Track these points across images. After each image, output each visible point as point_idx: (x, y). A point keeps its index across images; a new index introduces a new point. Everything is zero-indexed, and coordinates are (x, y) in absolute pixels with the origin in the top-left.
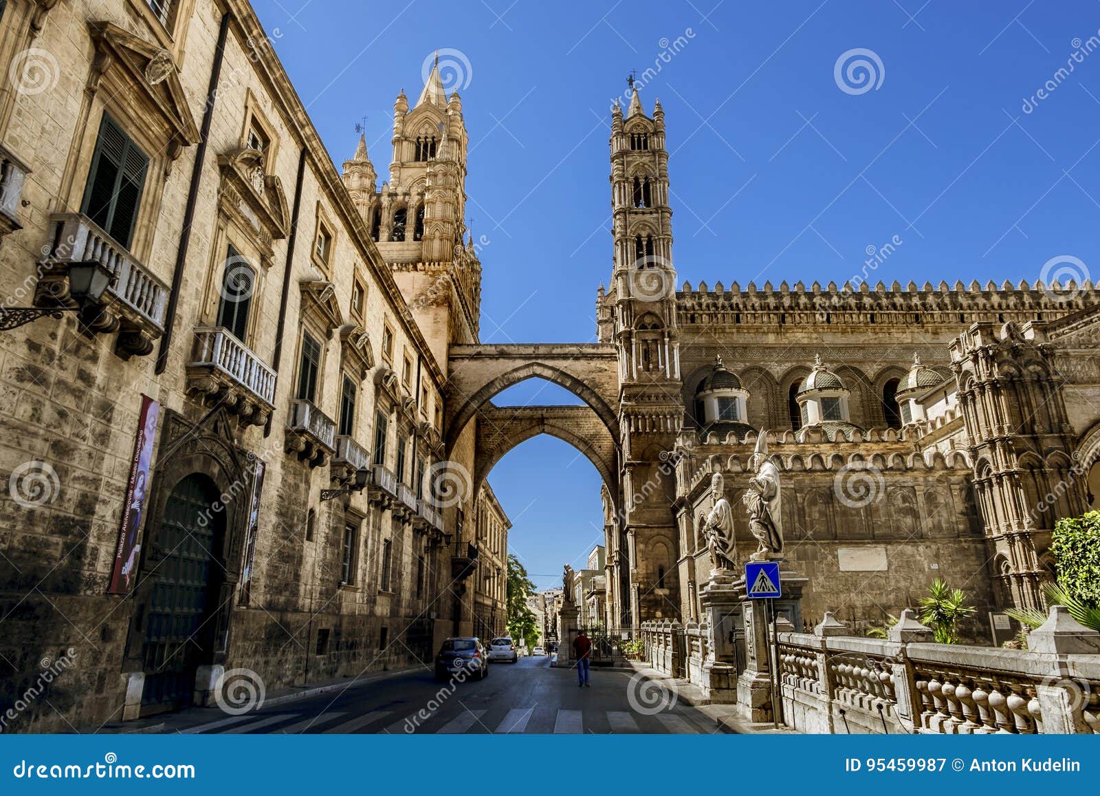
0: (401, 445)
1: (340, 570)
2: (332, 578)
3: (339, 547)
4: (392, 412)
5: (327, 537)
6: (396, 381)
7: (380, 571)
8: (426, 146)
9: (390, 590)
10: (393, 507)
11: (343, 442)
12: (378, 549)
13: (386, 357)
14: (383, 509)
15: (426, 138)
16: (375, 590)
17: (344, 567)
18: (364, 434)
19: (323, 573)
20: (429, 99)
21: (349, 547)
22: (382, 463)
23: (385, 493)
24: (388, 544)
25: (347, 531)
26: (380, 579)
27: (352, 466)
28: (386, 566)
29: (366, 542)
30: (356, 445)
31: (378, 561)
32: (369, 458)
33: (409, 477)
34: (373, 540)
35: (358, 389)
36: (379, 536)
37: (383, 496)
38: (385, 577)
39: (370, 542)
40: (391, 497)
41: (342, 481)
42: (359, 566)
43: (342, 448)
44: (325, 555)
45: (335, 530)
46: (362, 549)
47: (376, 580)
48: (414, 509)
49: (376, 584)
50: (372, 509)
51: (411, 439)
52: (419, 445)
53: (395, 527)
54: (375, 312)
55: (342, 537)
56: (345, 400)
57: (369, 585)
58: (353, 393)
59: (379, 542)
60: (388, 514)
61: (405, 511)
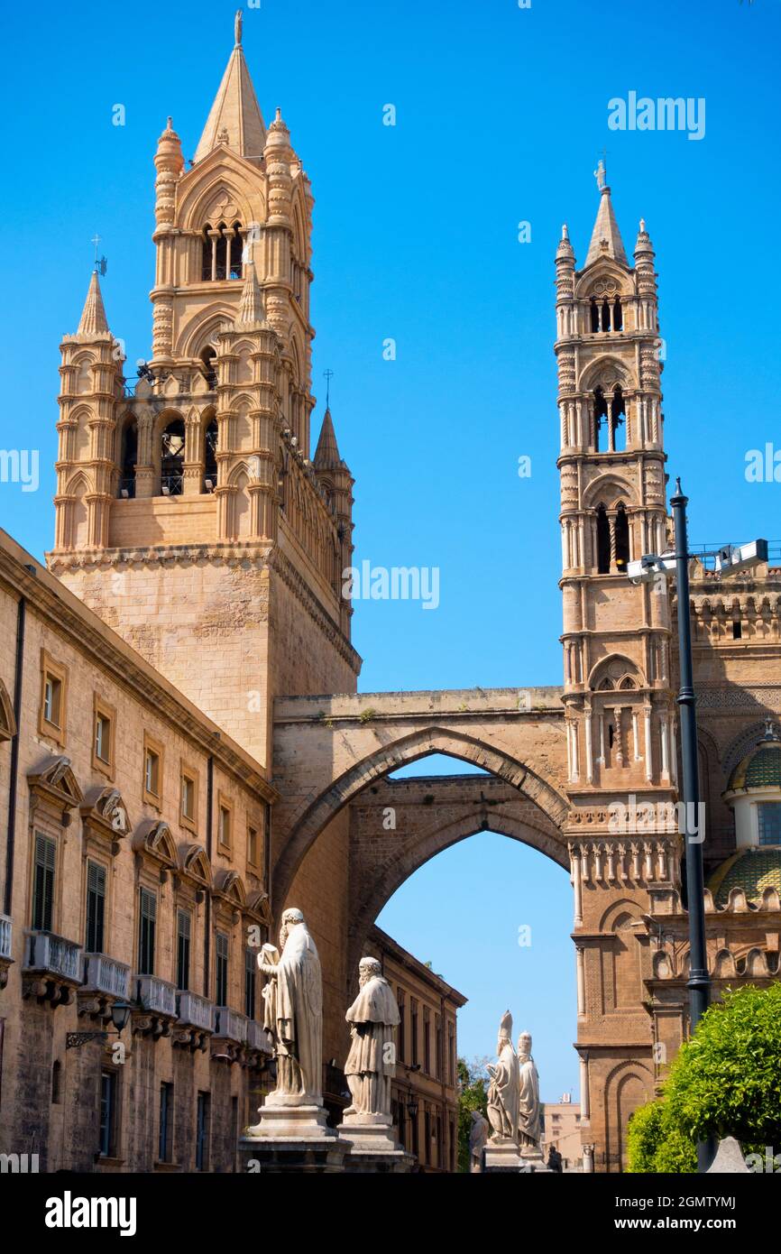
0: (184, 924)
1: (97, 1137)
2: (86, 1150)
3: (93, 1105)
4: (163, 880)
5: (77, 1095)
6: (168, 832)
7: (156, 1133)
8: (221, 241)
9: (174, 1160)
10: (171, 1031)
11: (91, 962)
12: (151, 1099)
13: (151, 799)
14: (156, 1038)
15: (222, 226)
16: (149, 1162)
17: (102, 1131)
18: (121, 938)
19: (74, 1143)
20: (225, 137)
21: (107, 1101)
22: (151, 972)
23: (156, 1016)
24: (167, 1088)
25: (104, 1079)
26: (156, 1144)
27: (104, 994)
28: (165, 1124)
29: (132, 1091)
30: (109, 963)
31: (151, 1120)
32: (129, 974)
33: (200, 972)
34: (143, 1086)
35: (108, 872)
36: (152, 1079)
37: (154, 1021)
38: (164, 1140)
39: (137, 1091)
40: (168, 1018)
41: (94, 1016)
42: (124, 1129)
43: (91, 971)
44: (76, 1119)
45: (87, 1083)
46: (126, 1102)
47: (150, 1145)
48: (209, 1027)
49: (150, 1153)
50: (138, 1040)
51: (202, 908)
52: (216, 913)
53: (178, 1059)
54: (128, 740)
55: (97, 1090)
56: (92, 895)
57: (140, 1155)
58: (102, 881)
59: (152, 1088)
60: (165, 1043)
61: (192, 1034)
